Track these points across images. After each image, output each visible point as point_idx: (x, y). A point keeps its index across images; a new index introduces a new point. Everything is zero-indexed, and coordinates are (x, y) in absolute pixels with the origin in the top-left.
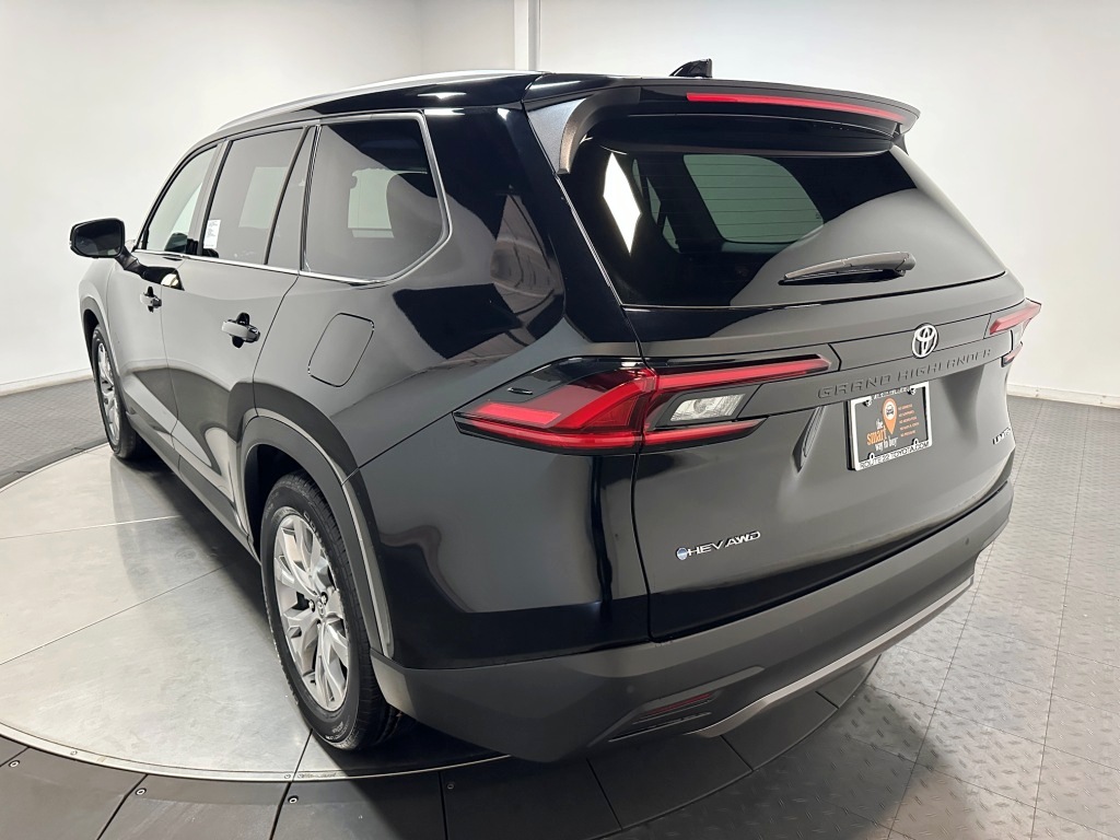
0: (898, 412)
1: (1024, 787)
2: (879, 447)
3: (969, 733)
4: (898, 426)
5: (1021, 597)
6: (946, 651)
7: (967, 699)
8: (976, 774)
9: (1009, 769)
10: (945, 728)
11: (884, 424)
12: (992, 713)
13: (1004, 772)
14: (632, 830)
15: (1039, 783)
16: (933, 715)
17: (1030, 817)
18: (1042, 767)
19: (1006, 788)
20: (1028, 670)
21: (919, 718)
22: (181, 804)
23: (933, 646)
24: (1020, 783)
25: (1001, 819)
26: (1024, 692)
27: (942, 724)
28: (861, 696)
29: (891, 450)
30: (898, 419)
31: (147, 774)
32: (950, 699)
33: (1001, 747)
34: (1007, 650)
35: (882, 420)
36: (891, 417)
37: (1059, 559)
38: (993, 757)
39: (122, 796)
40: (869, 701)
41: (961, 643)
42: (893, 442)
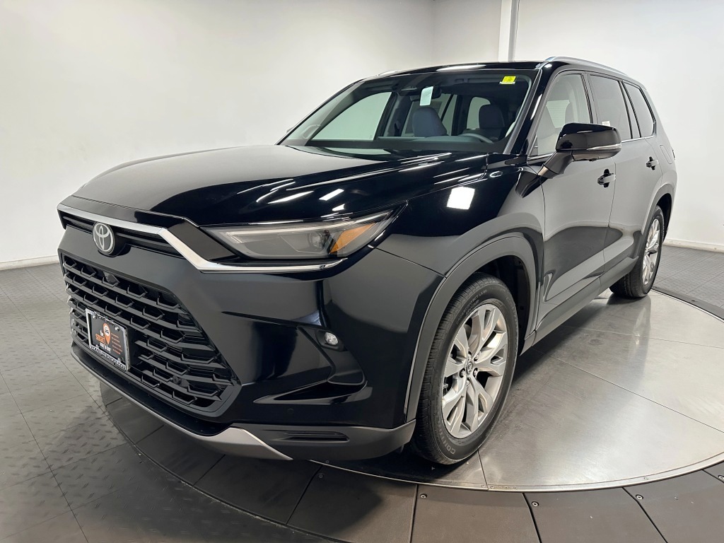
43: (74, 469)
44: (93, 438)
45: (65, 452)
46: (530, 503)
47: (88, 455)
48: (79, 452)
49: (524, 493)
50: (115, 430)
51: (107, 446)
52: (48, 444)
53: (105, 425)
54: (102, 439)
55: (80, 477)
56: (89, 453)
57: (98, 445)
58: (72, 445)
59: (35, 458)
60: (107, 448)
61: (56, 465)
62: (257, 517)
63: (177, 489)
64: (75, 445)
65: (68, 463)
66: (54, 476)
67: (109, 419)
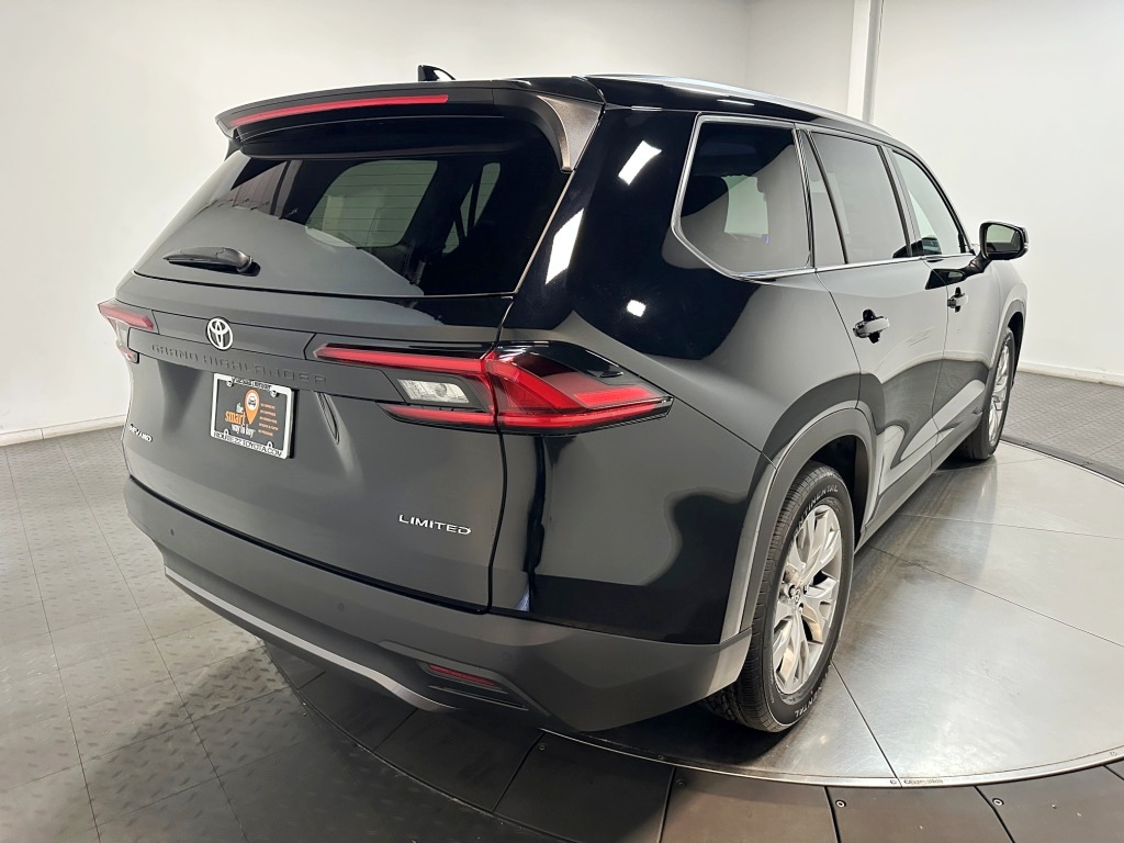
0: (260, 408)
2: (235, 428)
4: (257, 420)
11: (245, 410)
29: (245, 437)
30: (259, 414)
35: (243, 405)
36: (251, 408)
42: (250, 432)
43: (221, 720)
44: (244, 678)
45: (208, 697)
46: (834, 801)
47: (239, 702)
48: (226, 697)
49: (826, 787)
50: (273, 669)
51: (263, 690)
52: (186, 684)
53: (260, 660)
54: (256, 679)
55: (227, 732)
56: (239, 699)
57: (250, 689)
58: (217, 686)
59: (171, 703)
60: (263, 694)
61: (198, 714)
62: (455, 800)
63: (352, 755)
64: (221, 686)
65: (213, 712)
66: (196, 729)
67: (265, 652)
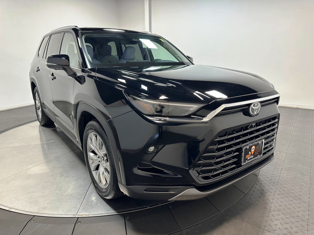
1: (304, 216)
3: (285, 201)
5: (297, 161)
6: (276, 177)
7: (284, 191)
8: (289, 212)
9: (299, 211)
10: (278, 199)
12: (292, 195)
13: (297, 212)
14: (184, 231)
15: (308, 215)
16: (274, 195)
17: (307, 225)
18: (309, 210)
19: (298, 216)
20: (302, 182)
21: (270, 196)
22: (44, 224)
23: (272, 176)
24: (302, 215)
25: (297, 226)
26: (301, 188)
27: (277, 198)
28: (252, 190)
31: (34, 216)
32: (279, 191)
33: (296, 204)
34: (295, 176)
37: (308, 151)
38: (293, 207)
39: (26, 222)
40: (254, 192)
41: (281, 175)
